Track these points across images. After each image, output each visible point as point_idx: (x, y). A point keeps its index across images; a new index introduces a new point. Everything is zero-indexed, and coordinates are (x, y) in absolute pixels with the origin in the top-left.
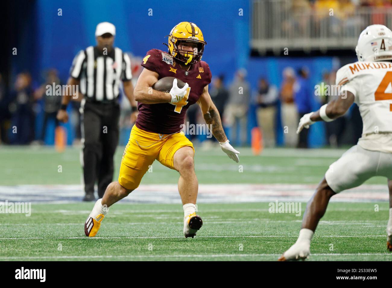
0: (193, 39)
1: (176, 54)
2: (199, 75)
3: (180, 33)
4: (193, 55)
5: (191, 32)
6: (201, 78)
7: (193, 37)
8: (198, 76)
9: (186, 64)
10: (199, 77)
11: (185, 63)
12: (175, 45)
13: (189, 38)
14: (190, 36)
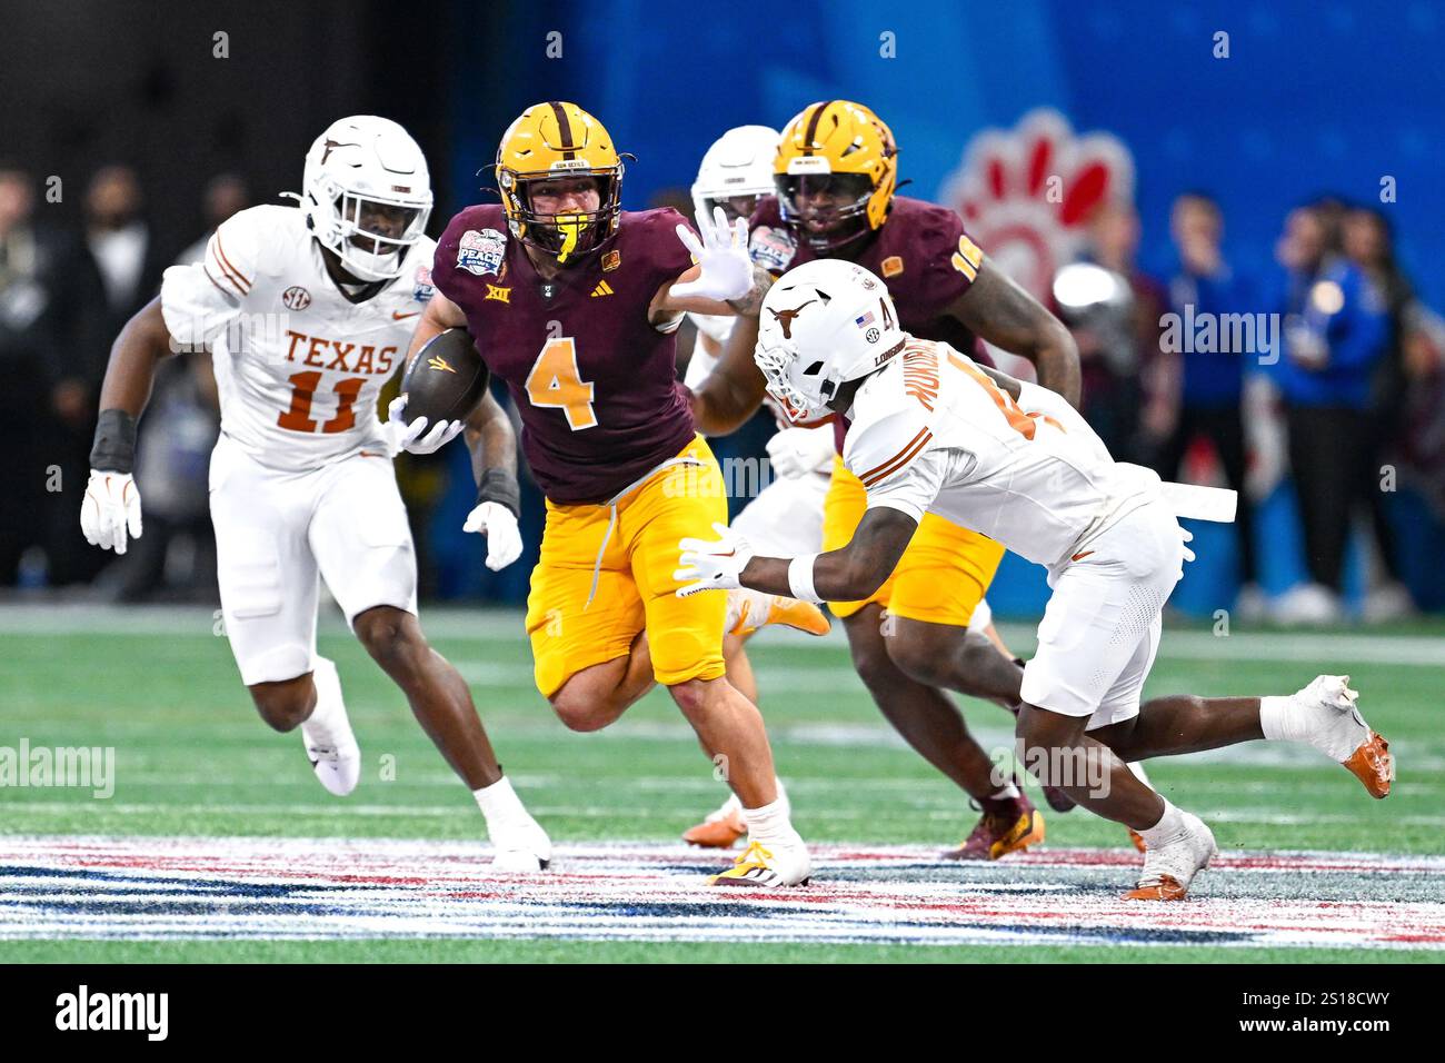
0: (569, 171)
1: (523, 227)
2: (603, 283)
3: (525, 153)
4: (575, 226)
5: (560, 146)
6: (610, 291)
7: (567, 162)
8: (598, 289)
9: (562, 259)
10: (604, 289)
11: (556, 256)
12: (514, 197)
13: (553, 167)
14: (556, 163)
